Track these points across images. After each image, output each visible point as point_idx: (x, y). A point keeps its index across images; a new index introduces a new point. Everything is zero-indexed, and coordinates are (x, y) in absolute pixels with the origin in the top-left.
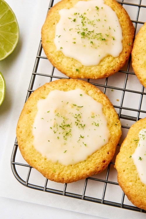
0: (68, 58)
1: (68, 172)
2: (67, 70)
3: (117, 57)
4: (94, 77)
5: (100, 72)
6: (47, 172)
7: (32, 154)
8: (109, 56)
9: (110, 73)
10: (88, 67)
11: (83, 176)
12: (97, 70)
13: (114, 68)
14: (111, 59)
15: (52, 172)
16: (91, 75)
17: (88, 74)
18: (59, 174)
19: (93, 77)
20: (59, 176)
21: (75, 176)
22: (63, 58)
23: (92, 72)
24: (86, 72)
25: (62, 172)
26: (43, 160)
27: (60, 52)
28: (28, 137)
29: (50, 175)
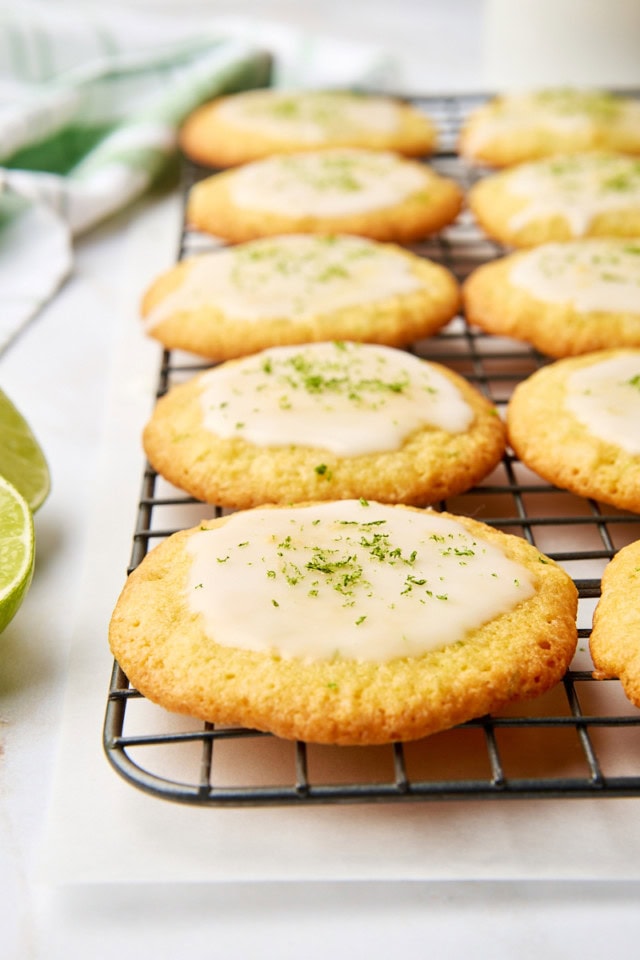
0: (274, 449)
1: (399, 680)
2: (280, 485)
3: (462, 434)
4: (395, 492)
5: (411, 469)
6: (298, 700)
7: (208, 660)
8: (429, 429)
9: (451, 476)
10: (360, 457)
11: (473, 690)
12: (399, 464)
13: (463, 458)
14: (439, 436)
15: (320, 693)
16: (382, 486)
17: (364, 482)
18: (357, 696)
19: (389, 492)
20: (360, 701)
21: (431, 692)
22: (251, 458)
23: (381, 474)
24: (360, 476)
25: (368, 684)
26: (268, 664)
27: (238, 440)
28: (175, 623)
29: (313, 705)
